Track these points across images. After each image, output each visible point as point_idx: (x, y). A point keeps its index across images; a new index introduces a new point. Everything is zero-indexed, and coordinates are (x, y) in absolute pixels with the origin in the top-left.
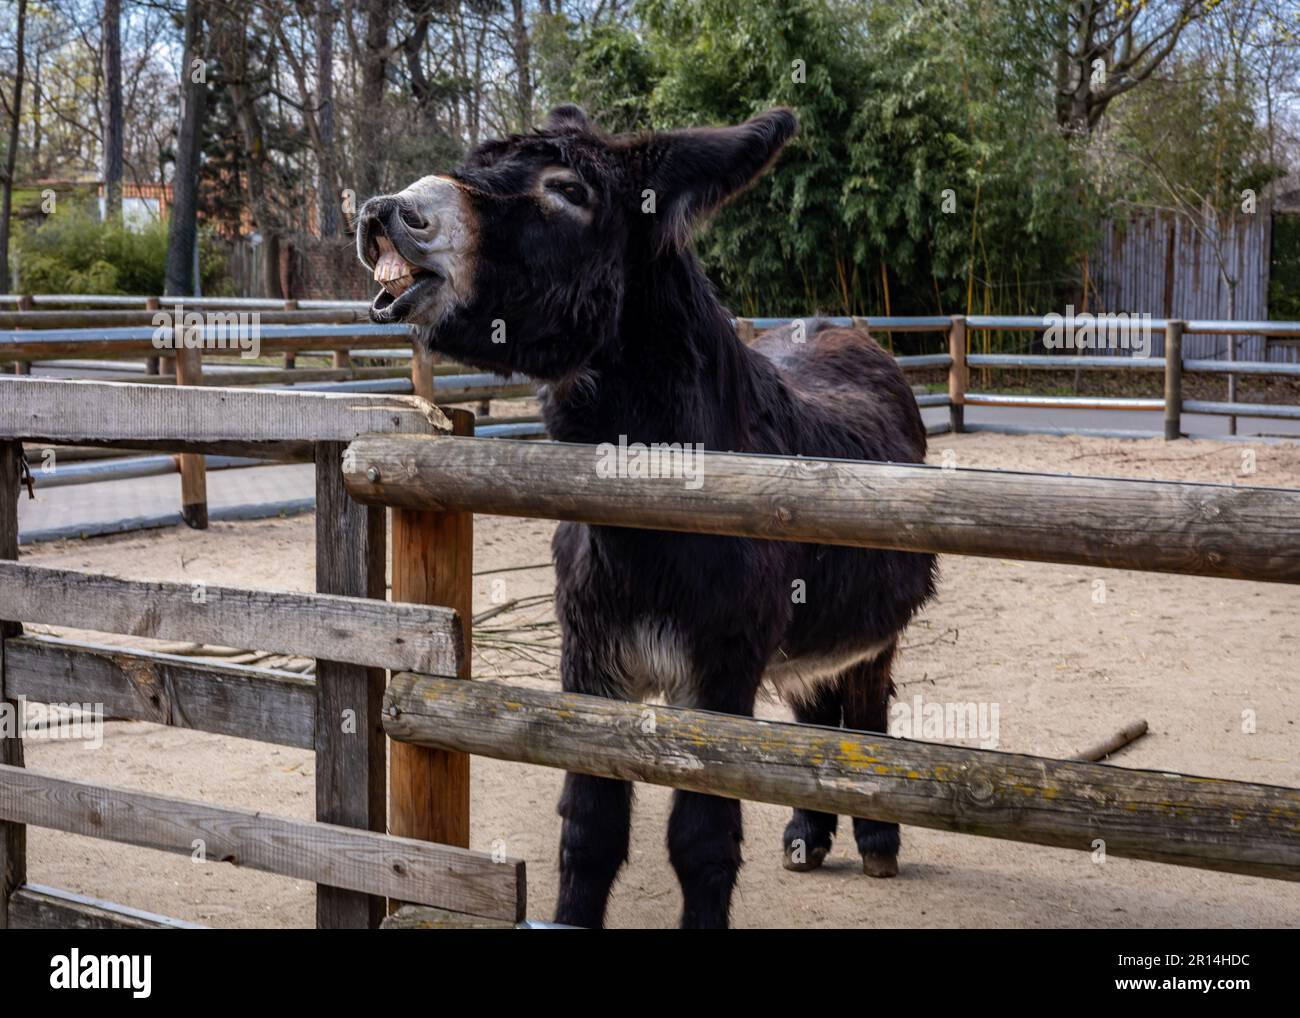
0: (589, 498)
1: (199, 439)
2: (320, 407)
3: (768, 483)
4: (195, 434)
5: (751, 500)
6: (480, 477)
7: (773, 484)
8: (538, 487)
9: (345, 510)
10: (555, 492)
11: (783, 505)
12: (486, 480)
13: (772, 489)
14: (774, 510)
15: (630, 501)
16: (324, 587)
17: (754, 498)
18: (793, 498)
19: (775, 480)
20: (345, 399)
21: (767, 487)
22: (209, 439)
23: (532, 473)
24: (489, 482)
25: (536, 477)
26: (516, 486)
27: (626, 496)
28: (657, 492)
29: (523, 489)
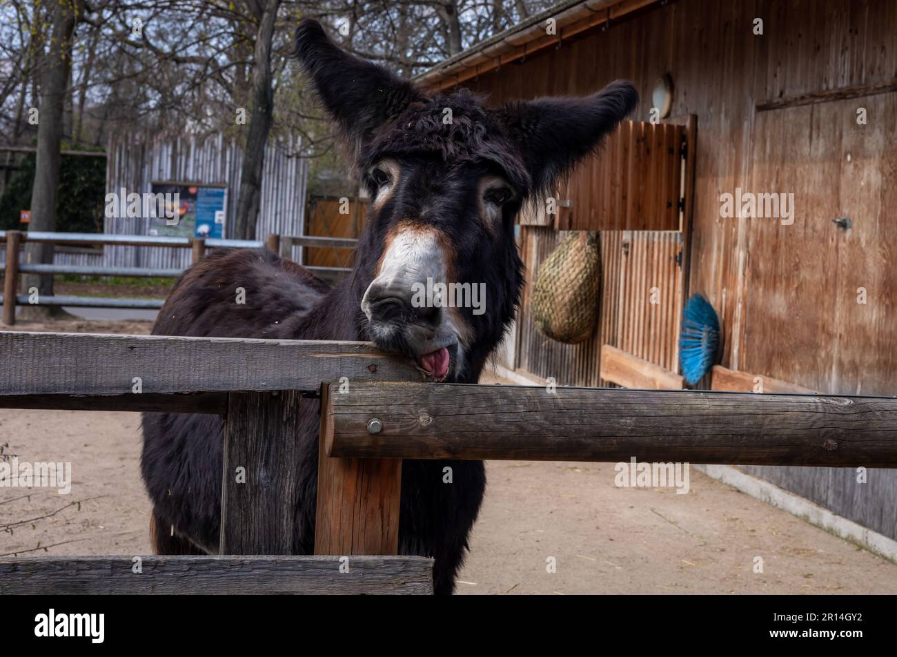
0: (635, 440)
1: (92, 393)
2: (272, 355)
3: (814, 418)
4: (86, 388)
5: (801, 433)
6: (510, 423)
7: (819, 419)
8: (578, 431)
9: (267, 463)
10: (598, 435)
11: (832, 437)
12: (518, 426)
13: (819, 424)
14: (822, 443)
15: (679, 440)
16: (234, 547)
17: (805, 432)
18: (841, 431)
19: (819, 415)
20: (306, 346)
21: (814, 422)
22: (106, 393)
23: (571, 418)
24: (522, 429)
25: (576, 422)
26: (553, 431)
27: (676, 435)
28: (709, 431)
29: (561, 434)
